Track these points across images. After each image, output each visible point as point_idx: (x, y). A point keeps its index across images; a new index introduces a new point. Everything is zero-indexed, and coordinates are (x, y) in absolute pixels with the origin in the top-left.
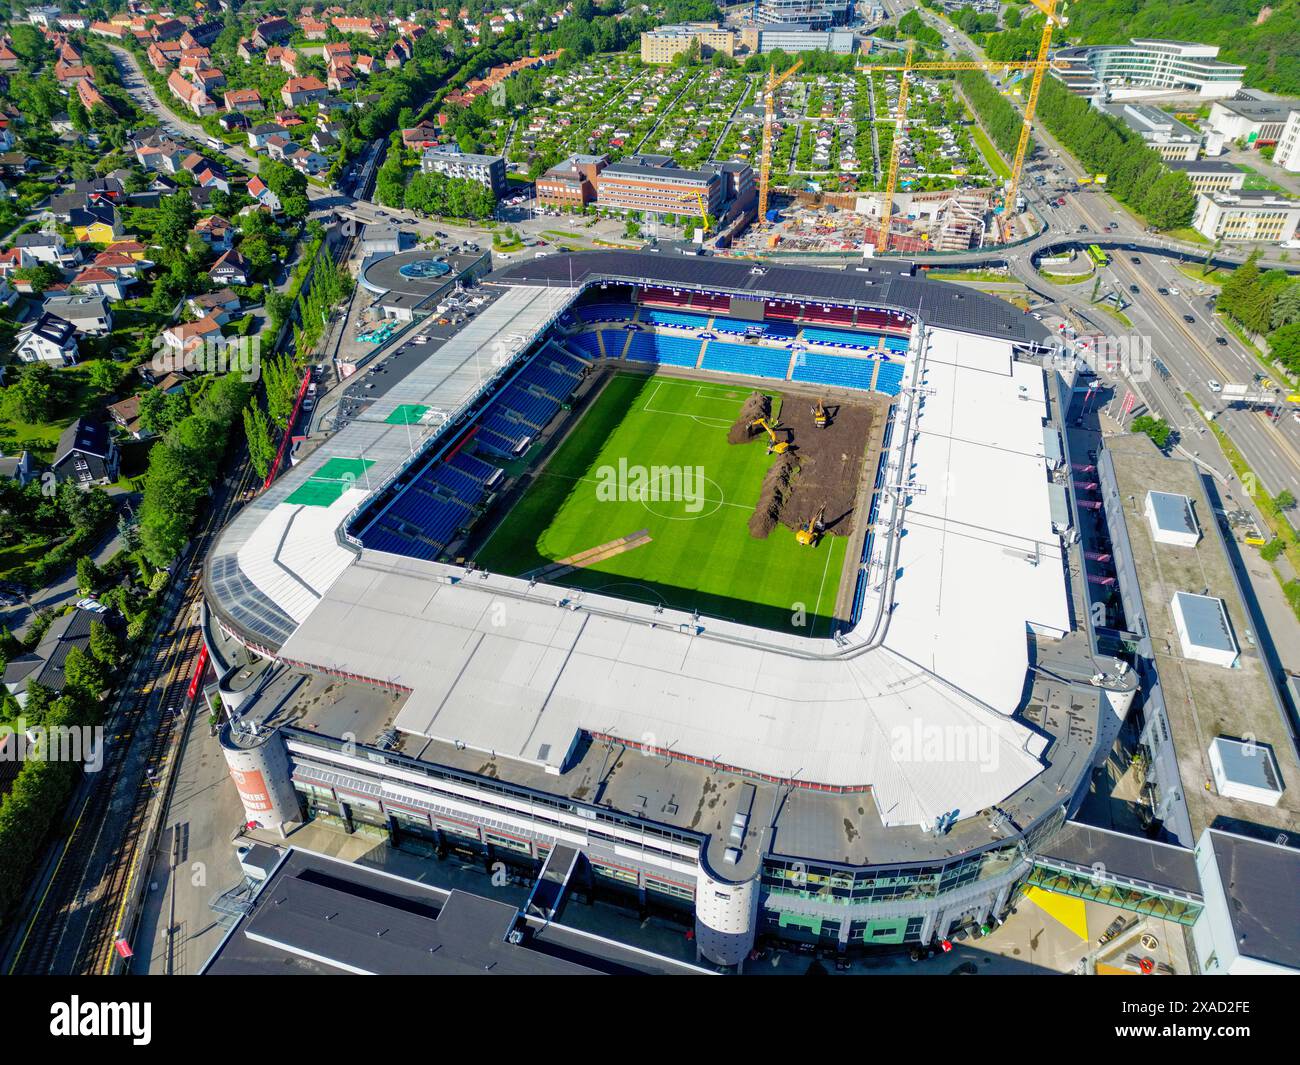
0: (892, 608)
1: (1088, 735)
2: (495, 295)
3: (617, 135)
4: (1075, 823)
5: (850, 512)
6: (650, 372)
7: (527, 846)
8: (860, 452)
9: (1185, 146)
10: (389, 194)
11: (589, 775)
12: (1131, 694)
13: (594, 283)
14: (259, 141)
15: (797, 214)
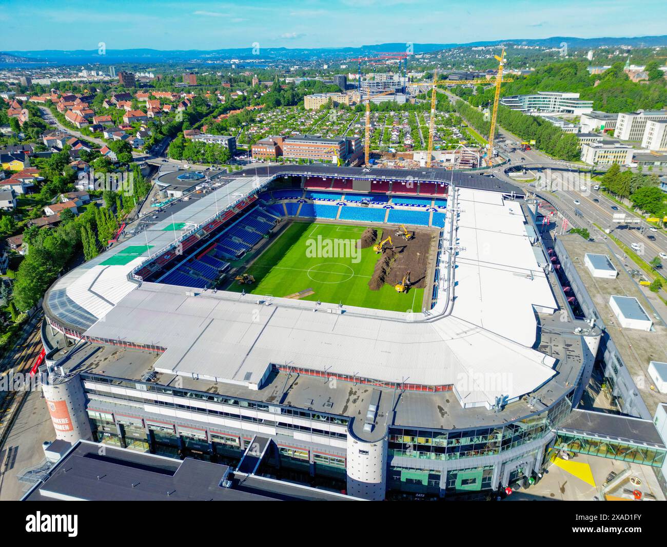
0: (454, 298)
1: (578, 358)
2: (227, 182)
3: (293, 133)
4: (578, 410)
5: (424, 277)
6: (312, 221)
7: (237, 440)
8: (427, 251)
9: (571, 129)
10: (175, 153)
11: (276, 389)
12: (599, 338)
13: (281, 175)
14: (109, 135)
15: (385, 162)
